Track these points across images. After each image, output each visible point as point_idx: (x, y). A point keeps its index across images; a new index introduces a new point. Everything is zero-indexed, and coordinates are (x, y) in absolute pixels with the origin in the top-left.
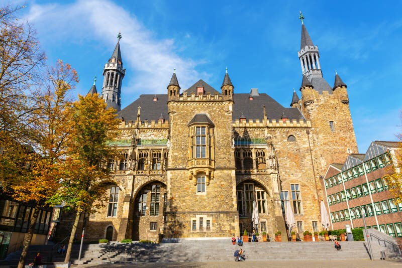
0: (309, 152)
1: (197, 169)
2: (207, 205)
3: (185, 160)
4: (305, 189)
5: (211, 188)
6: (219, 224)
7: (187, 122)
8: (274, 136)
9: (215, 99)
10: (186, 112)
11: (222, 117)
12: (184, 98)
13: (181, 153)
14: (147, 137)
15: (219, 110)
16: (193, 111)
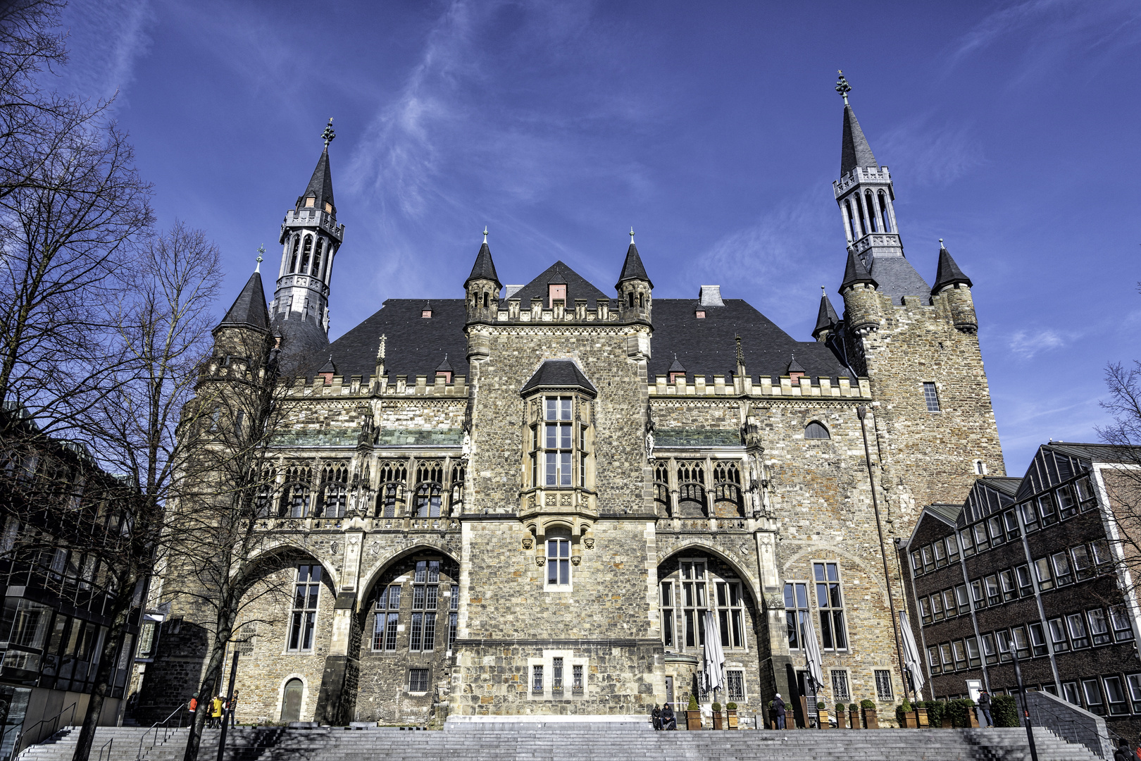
1: (546, 519)
2: (575, 621)
3: (514, 491)
4: (853, 577)
5: (586, 574)
6: (609, 677)
7: (519, 382)
8: (766, 422)
9: (600, 317)
10: (516, 353)
11: (618, 370)
12: (511, 316)
13: (501, 470)
14: (404, 423)
15: (610, 349)
16: (538, 352)
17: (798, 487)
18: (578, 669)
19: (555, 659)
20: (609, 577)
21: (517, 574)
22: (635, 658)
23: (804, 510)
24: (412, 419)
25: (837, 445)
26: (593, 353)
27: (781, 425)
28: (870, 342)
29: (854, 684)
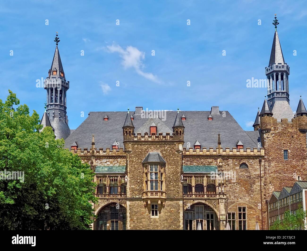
0: (259, 178)
1: (151, 199)
2: (159, 225)
3: (141, 191)
4: (251, 211)
5: (163, 213)
7: (142, 159)
9: (167, 139)
10: (140, 150)
11: (172, 156)
12: (138, 138)
13: (137, 185)
15: (170, 149)
16: (147, 150)
17: (236, 184)
20: (169, 214)
21: (143, 213)
23: (237, 191)
25: (250, 171)
26: (164, 150)
27: (232, 164)
28: (267, 136)
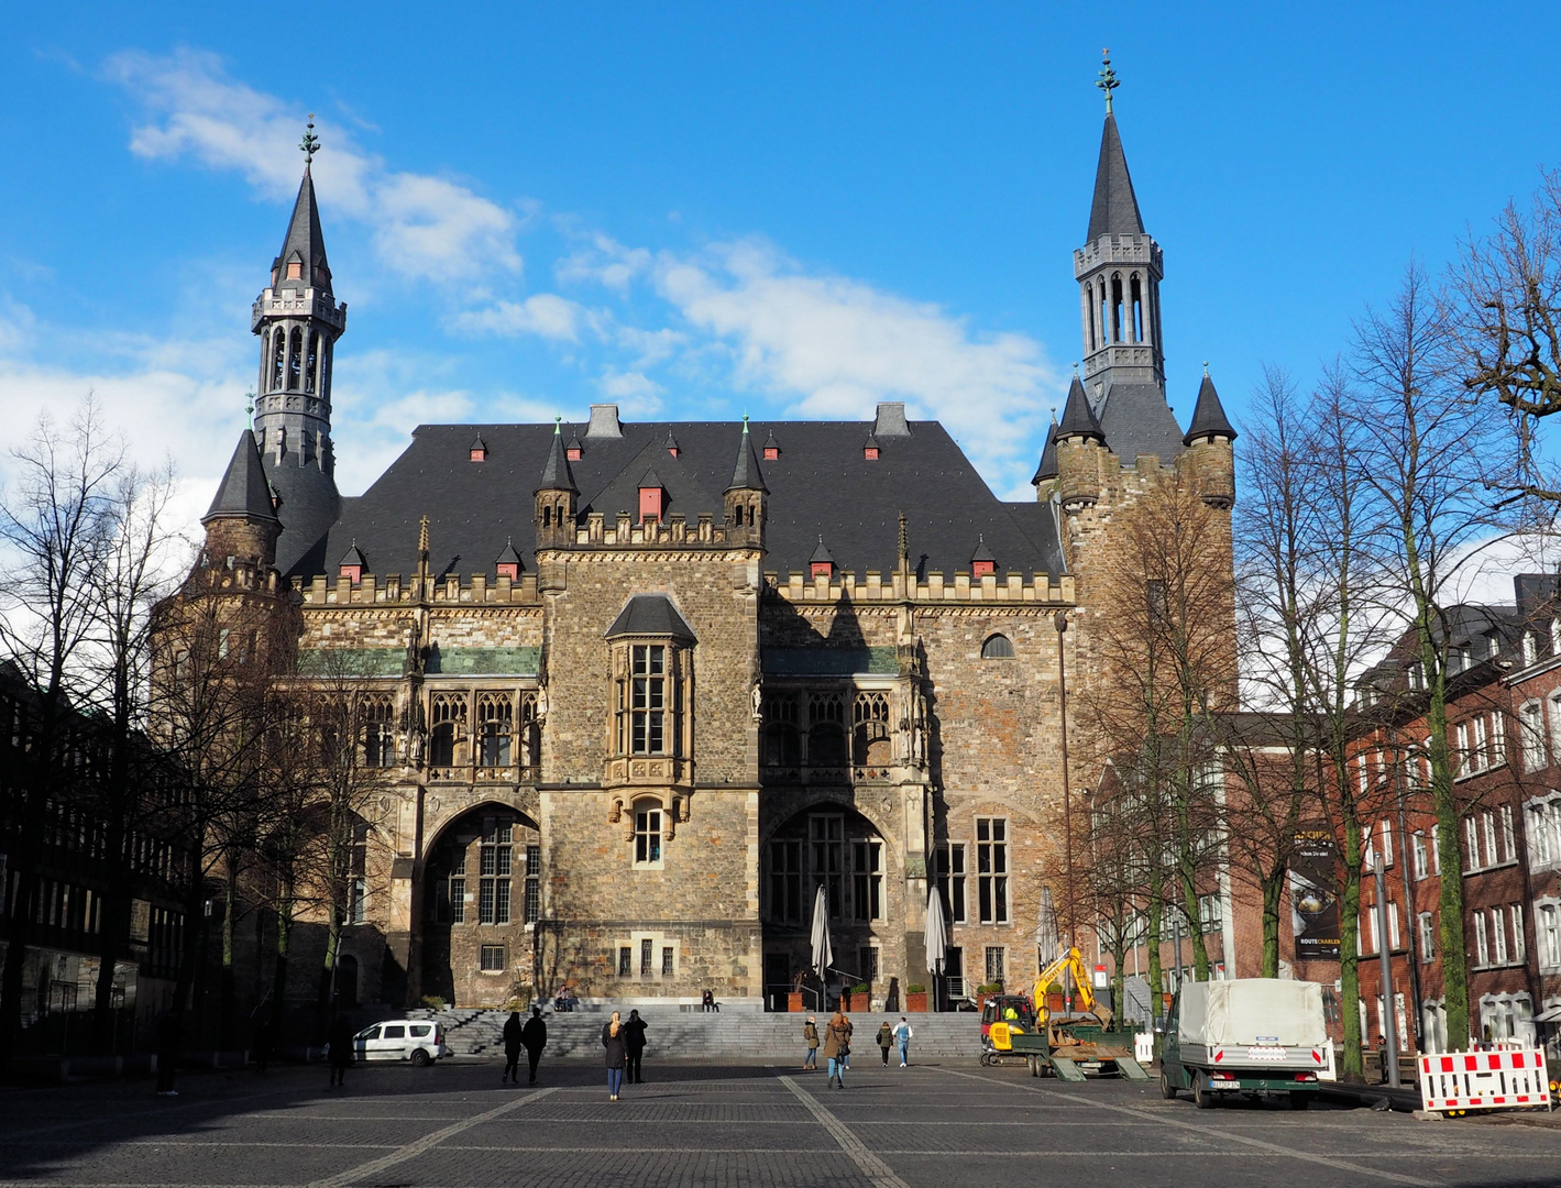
0: (1058, 699)
1: (634, 791)
2: (666, 901)
3: (598, 758)
4: (1025, 836)
5: (679, 850)
6: (701, 959)
7: (603, 623)
8: (931, 636)
9: (701, 538)
10: (598, 586)
11: (721, 608)
12: (593, 537)
13: (583, 732)
14: (459, 639)
15: (712, 579)
16: (625, 585)
17: (966, 723)
18: (667, 951)
19: (644, 941)
20: (703, 854)
21: (602, 850)
22: (730, 940)
23: (971, 752)
24: (469, 634)
25: (1022, 666)
26: (691, 584)
27: (951, 641)
28: (1082, 523)
29: (1012, 963)
